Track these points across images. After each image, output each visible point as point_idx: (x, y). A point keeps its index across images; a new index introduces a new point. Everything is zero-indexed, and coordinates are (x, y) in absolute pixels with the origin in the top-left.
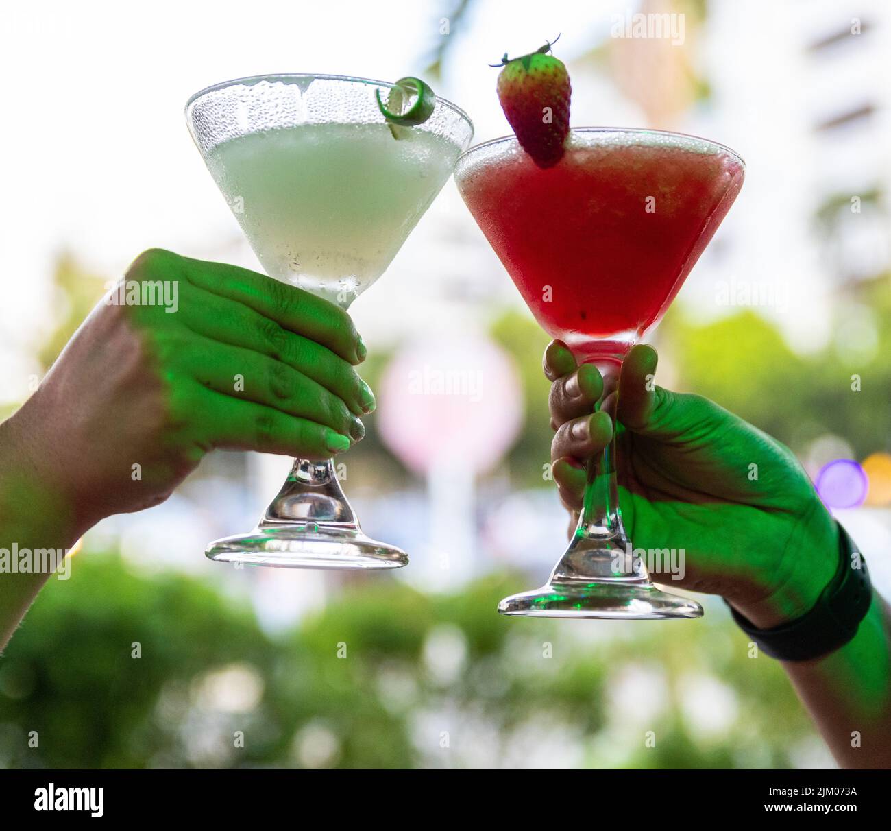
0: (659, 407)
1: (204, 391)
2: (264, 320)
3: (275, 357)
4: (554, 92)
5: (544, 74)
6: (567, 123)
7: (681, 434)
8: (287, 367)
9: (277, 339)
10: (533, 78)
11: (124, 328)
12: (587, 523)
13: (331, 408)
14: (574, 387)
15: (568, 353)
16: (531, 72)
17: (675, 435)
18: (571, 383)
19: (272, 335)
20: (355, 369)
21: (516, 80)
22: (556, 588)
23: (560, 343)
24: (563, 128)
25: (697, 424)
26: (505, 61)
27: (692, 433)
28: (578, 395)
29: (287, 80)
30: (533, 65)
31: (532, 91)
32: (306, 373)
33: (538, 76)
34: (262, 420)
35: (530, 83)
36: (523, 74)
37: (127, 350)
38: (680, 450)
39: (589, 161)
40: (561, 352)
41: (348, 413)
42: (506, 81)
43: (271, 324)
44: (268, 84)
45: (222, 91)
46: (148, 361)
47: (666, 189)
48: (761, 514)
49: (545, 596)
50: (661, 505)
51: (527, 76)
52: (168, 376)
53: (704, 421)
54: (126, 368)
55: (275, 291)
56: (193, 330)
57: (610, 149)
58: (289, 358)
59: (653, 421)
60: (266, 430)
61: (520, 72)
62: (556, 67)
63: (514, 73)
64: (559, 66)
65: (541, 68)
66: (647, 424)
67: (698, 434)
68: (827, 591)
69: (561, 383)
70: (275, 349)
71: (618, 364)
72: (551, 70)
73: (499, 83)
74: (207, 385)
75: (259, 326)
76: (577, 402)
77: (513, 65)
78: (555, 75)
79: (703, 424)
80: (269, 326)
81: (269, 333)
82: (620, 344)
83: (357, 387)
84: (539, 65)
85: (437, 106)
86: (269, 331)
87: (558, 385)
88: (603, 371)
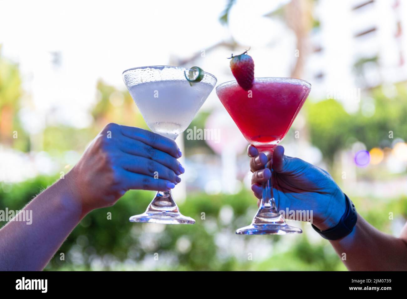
0: (286, 164)
1: (125, 172)
2: (147, 146)
3: (150, 158)
4: (249, 67)
5: (245, 61)
6: (253, 76)
7: (293, 172)
8: (154, 162)
9: (151, 152)
10: (242, 63)
11: (101, 151)
12: (264, 202)
13: (169, 174)
14: (258, 160)
15: (255, 149)
16: (241, 61)
17: (291, 172)
18: (257, 159)
19: (150, 151)
20: (178, 159)
21: (236, 64)
22: (255, 226)
23: (253, 146)
24: (252, 78)
25: (298, 168)
26: (232, 57)
27: (297, 171)
28: (259, 163)
29: (156, 68)
30: (242, 58)
31: (242, 67)
32: (160, 163)
33: (244, 62)
34: (145, 180)
35: (241, 64)
36: (239, 61)
37: (101, 158)
38: (293, 177)
39: (260, 87)
40: (253, 149)
41: (175, 175)
42: (233, 63)
43: (149, 147)
44: (150, 69)
45: (134, 70)
46: (107, 162)
47: (285, 97)
48: (320, 195)
49: (251, 230)
50: (287, 194)
51: (240, 62)
52: (113, 168)
53: (301, 167)
54: (100, 165)
55: (151, 136)
56: (123, 151)
57: (267, 84)
58: (155, 158)
59: (284, 169)
60: (146, 183)
61: (238, 61)
62: (249, 59)
63: (236, 61)
64: (250, 58)
65: (244, 59)
66: (282, 170)
67: (299, 171)
68: (343, 218)
69: (254, 159)
70: (150, 156)
71: (272, 151)
72: (247, 60)
73: (231, 64)
74: (127, 170)
75: (145, 148)
76: (259, 166)
77: (235, 58)
78: (249, 61)
79: (300, 168)
80: (149, 148)
81: (149, 151)
82: (272, 145)
83: (178, 166)
84: (244, 58)
85: (205, 75)
86: (149, 150)
87: (253, 160)
88: (267, 153)
